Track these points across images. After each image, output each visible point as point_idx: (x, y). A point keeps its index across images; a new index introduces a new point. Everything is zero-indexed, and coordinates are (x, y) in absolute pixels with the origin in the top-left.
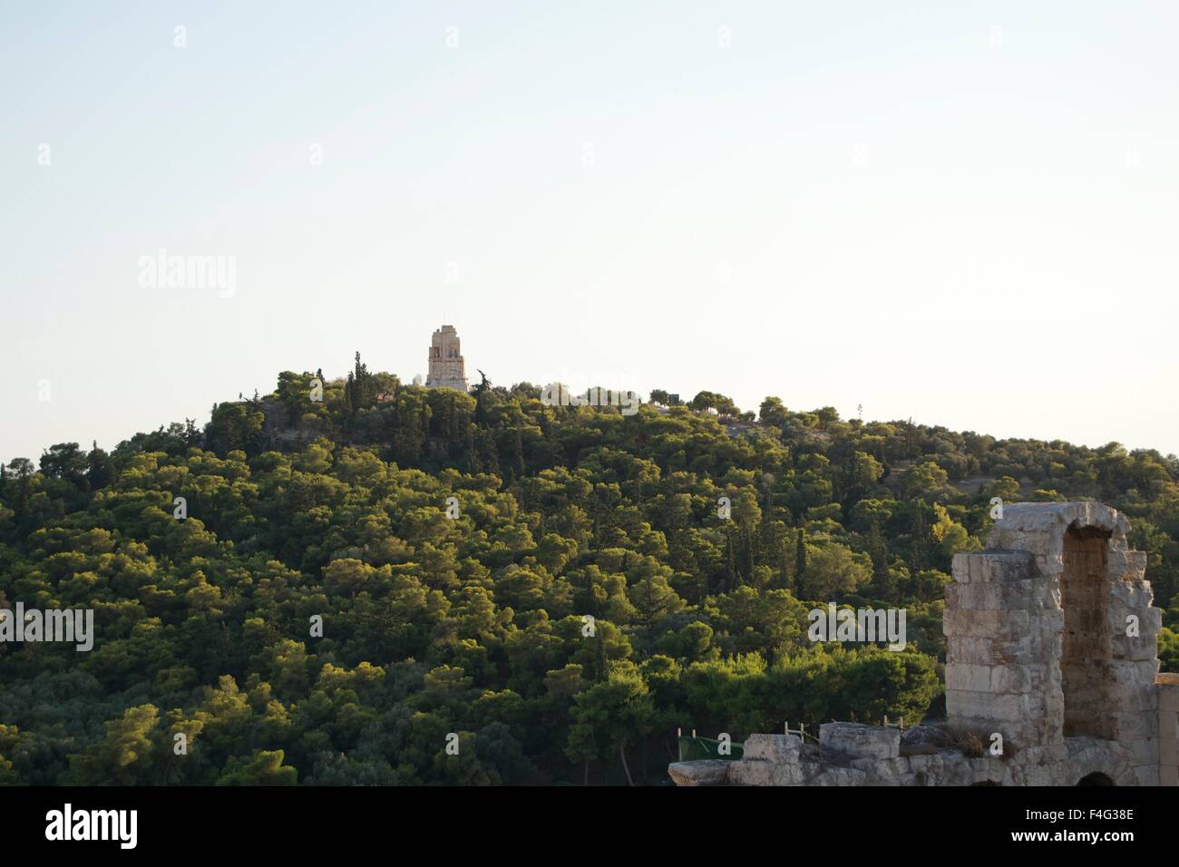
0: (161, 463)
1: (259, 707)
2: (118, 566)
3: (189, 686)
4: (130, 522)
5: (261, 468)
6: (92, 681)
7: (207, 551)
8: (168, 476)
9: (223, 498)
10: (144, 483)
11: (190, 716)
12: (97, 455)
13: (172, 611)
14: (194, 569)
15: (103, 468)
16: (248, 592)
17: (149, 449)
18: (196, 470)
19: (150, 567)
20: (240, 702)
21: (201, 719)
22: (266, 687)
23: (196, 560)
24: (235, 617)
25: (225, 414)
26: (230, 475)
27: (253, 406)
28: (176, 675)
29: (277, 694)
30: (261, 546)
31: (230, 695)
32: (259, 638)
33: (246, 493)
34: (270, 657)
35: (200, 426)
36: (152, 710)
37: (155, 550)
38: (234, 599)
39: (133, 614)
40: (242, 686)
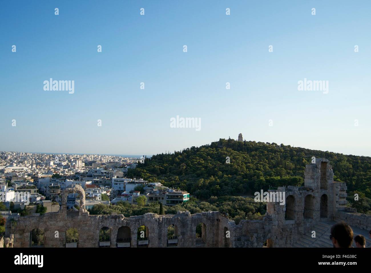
0: (205, 149)
1: (216, 180)
2: (199, 161)
3: (207, 177)
4: (201, 156)
5: (217, 150)
6: (196, 175)
7: (210, 160)
8: (206, 151)
9: (212, 154)
10: (203, 152)
11: (208, 180)
12: (197, 148)
13: (206, 167)
14: (209, 162)
15: (198, 149)
16: (215, 165)
17: (204, 147)
18: (209, 150)
19: (203, 162)
20: (214, 179)
21: (209, 181)
22: (217, 177)
23: (209, 161)
24: (213, 168)
25: (213, 143)
26: (213, 151)
27: (216, 142)
28: (206, 175)
29: (218, 178)
30: (217, 160)
31: (212, 178)
32: (216, 171)
33: (215, 153)
34: (217, 174)
35: (210, 145)
36: (203, 179)
37: (204, 160)
38: (213, 166)
39: (201, 168)
40: (214, 177)
